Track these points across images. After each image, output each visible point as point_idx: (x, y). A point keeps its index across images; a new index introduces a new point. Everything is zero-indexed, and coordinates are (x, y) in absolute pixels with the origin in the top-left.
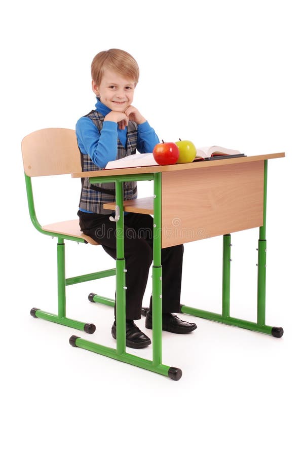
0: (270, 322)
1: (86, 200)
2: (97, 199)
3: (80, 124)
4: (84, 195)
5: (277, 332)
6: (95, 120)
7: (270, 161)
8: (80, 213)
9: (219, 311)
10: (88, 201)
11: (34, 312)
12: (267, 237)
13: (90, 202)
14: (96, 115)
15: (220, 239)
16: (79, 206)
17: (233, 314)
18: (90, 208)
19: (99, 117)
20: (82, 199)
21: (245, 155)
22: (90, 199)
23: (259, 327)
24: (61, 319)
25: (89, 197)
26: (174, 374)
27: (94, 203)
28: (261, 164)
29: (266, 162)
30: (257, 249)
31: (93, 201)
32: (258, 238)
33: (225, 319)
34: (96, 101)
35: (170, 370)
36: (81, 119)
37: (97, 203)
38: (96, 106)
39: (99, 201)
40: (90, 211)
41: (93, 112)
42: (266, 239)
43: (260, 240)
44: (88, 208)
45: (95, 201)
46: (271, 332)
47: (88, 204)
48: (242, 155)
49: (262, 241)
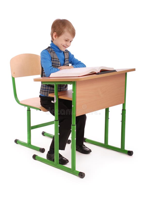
0: (127, 148)
1: (43, 90)
2: (48, 90)
3: (42, 53)
4: (42, 87)
5: (130, 153)
6: (49, 52)
7: (128, 73)
8: (40, 96)
9: (103, 142)
10: (44, 90)
11: (16, 141)
12: (126, 108)
13: (45, 91)
14: (50, 49)
15: (104, 110)
16: (40, 93)
17: (110, 143)
18: (45, 94)
19: (52, 51)
20: (41, 90)
21: (116, 71)
22: (45, 90)
23: (122, 150)
24: (29, 145)
25: (44, 89)
26: (81, 175)
27: (47, 92)
28: (124, 74)
29: (126, 74)
30: (121, 114)
31: (46, 91)
32: (122, 109)
33: (106, 146)
34: (51, 43)
35: (79, 173)
36: (44, 51)
37: (48, 92)
38: (50, 45)
39: (49, 91)
40: (44, 95)
41: (49, 47)
42: (126, 109)
43: (123, 110)
44: (44, 94)
45: (47, 91)
46: (127, 153)
47: (44, 92)
48: (115, 71)
49: (124, 110)
